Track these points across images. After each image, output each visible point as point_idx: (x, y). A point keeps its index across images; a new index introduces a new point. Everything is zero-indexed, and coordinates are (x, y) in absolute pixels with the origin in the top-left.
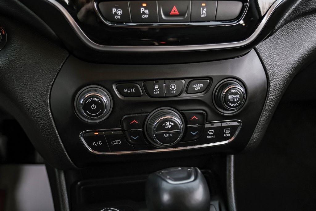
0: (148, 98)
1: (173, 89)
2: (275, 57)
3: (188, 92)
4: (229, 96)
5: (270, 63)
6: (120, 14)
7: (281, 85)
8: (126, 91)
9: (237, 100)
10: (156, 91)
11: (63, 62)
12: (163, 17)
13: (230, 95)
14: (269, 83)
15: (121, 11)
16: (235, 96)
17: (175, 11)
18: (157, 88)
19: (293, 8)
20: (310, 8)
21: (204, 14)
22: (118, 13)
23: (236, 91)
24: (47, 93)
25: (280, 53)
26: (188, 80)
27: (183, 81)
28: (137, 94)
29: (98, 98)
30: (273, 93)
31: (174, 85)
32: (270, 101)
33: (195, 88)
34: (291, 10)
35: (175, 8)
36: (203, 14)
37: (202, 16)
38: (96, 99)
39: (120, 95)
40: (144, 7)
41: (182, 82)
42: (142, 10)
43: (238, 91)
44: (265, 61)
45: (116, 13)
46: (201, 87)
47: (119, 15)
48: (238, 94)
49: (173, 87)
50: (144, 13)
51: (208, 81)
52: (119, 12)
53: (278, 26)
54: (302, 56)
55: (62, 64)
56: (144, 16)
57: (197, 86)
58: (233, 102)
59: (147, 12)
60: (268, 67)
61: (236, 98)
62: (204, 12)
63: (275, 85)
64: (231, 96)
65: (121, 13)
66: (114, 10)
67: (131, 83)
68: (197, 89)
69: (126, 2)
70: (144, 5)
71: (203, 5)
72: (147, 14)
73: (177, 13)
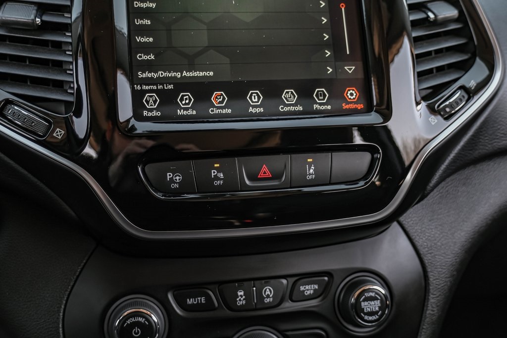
0: (228, 313)
1: (268, 296)
2: (433, 233)
3: (294, 298)
4: (363, 304)
5: (425, 244)
6: (178, 181)
7: (447, 280)
8: (190, 301)
9: (377, 309)
10: (240, 300)
11: (86, 258)
12: (247, 182)
13: (364, 301)
14: (428, 276)
15: (180, 176)
16: (373, 303)
18: (241, 296)
19: (452, 155)
20: (479, 153)
21: (312, 174)
22: (176, 180)
23: (373, 294)
24: (59, 311)
25: (440, 225)
26: (292, 280)
27: (284, 281)
28: (209, 306)
29: (143, 317)
30: (435, 293)
31: (269, 289)
32: (432, 307)
33: (304, 291)
34: (449, 158)
35: (265, 168)
36: (310, 174)
37: (309, 177)
38: (140, 319)
39: (179, 310)
40: (216, 168)
41: (282, 283)
42: (214, 173)
43: (377, 293)
44: (416, 241)
45: (171, 179)
46: (315, 290)
47: (177, 183)
48: (377, 299)
49: (268, 292)
50: (217, 178)
51: (326, 278)
52: (178, 178)
53: (432, 184)
54: (477, 228)
55: (85, 262)
56: (217, 183)
57: (309, 289)
58: (371, 314)
59: (221, 175)
60: (423, 251)
61: (375, 305)
62: (311, 171)
63: (437, 279)
64: (366, 303)
65: (179, 179)
66: (169, 176)
67: (198, 288)
68: (309, 292)
69: (187, 162)
70: (216, 165)
71: (309, 160)
72: (220, 179)
73: (269, 175)
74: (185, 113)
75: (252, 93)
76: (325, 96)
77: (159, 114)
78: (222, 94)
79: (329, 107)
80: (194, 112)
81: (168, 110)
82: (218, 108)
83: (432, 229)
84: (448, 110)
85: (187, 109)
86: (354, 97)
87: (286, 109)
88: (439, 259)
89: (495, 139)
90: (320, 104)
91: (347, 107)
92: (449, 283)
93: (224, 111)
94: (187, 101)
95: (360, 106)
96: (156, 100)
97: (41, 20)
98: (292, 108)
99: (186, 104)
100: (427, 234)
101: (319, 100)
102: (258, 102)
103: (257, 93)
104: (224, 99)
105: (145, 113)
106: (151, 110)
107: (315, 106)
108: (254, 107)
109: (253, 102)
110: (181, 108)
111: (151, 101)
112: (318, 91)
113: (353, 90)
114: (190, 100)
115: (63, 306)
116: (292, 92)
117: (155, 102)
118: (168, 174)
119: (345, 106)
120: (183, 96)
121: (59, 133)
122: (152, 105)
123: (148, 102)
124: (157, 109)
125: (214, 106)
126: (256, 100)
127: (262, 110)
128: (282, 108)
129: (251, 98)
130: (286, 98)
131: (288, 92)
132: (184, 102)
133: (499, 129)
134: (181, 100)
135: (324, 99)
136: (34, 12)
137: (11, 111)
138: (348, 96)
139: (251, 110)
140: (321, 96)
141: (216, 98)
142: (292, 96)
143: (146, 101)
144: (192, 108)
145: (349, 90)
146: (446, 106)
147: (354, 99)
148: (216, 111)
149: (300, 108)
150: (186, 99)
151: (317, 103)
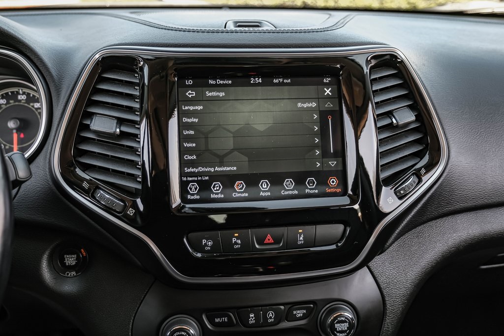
0: (243, 328)
1: (271, 318)
3: (288, 319)
4: (336, 325)
5: (385, 281)
7: (400, 306)
8: (217, 320)
9: (346, 329)
10: (251, 320)
12: (257, 246)
13: (337, 323)
14: (386, 304)
16: (343, 325)
17: (269, 240)
18: (252, 317)
19: (405, 222)
21: (302, 240)
23: (343, 319)
24: (129, 324)
26: (290, 306)
27: (282, 307)
28: (230, 323)
29: (185, 332)
30: (391, 315)
31: (272, 313)
32: (388, 325)
33: (296, 314)
34: (403, 225)
35: (269, 237)
36: (300, 241)
37: (299, 243)
38: (183, 333)
39: (210, 326)
40: (236, 237)
41: (281, 309)
42: (234, 240)
43: (346, 318)
44: (379, 279)
45: (205, 244)
46: (304, 314)
47: (209, 246)
48: (346, 322)
49: (271, 315)
50: (236, 243)
51: (312, 306)
52: (210, 243)
53: (388, 244)
54: (424, 269)
55: (147, 291)
56: (236, 247)
57: (299, 313)
58: (342, 332)
59: (239, 242)
60: (383, 286)
61: (345, 326)
62: (301, 238)
63: (393, 306)
64: (338, 325)
66: (204, 241)
67: (222, 311)
68: (299, 315)
69: (216, 232)
70: (236, 235)
71: (300, 231)
72: (239, 244)
73: (271, 241)
74: (216, 196)
75: (263, 182)
76: (314, 183)
77: (198, 197)
78: (242, 183)
79: (317, 191)
80: (223, 196)
81: (205, 194)
82: (239, 193)
83: (390, 270)
84: (402, 192)
85: (217, 194)
86: (335, 183)
87: (286, 193)
88: (394, 291)
89: (439, 207)
90: (310, 189)
91: (329, 191)
92: (401, 309)
93: (243, 195)
94: (218, 188)
95: (339, 190)
96: (197, 188)
97: (120, 131)
98: (290, 192)
99: (217, 191)
100: (387, 274)
101: (310, 186)
102: (266, 188)
103: (266, 182)
104: (243, 186)
105: (189, 197)
106: (193, 195)
107: (307, 191)
108: (264, 191)
109: (263, 188)
110: (213, 193)
111: (193, 188)
112: (309, 180)
113: (334, 179)
114: (220, 187)
115: (132, 321)
116: (291, 181)
117: (196, 189)
118: (203, 240)
119: (328, 190)
120: (215, 184)
121: (131, 212)
122: (193, 191)
123: (191, 189)
124: (197, 194)
125: (236, 192)
126: (266, 187)
127: (269, 194)
128: (283, 192)
129: (262, 185)
130: (286, 185)
131: (288, 181)
132: (215, 189)
133: (443, 200)
134: (214, 187)
135: (313, 186)
136: (115, 124)
137: (99, 194)
138: (330, 183)
139: (261, 194)
140: (311, 183)
141: (238, 185)
142: (291, 184)
143: (190, 188)
144: (221, 193)
145: (332, 179)
146: (401, 190)
147: (335, 185)
148: (238, 195)
149: (296, 192)
150: (217, 187)
151: (308, 188)
